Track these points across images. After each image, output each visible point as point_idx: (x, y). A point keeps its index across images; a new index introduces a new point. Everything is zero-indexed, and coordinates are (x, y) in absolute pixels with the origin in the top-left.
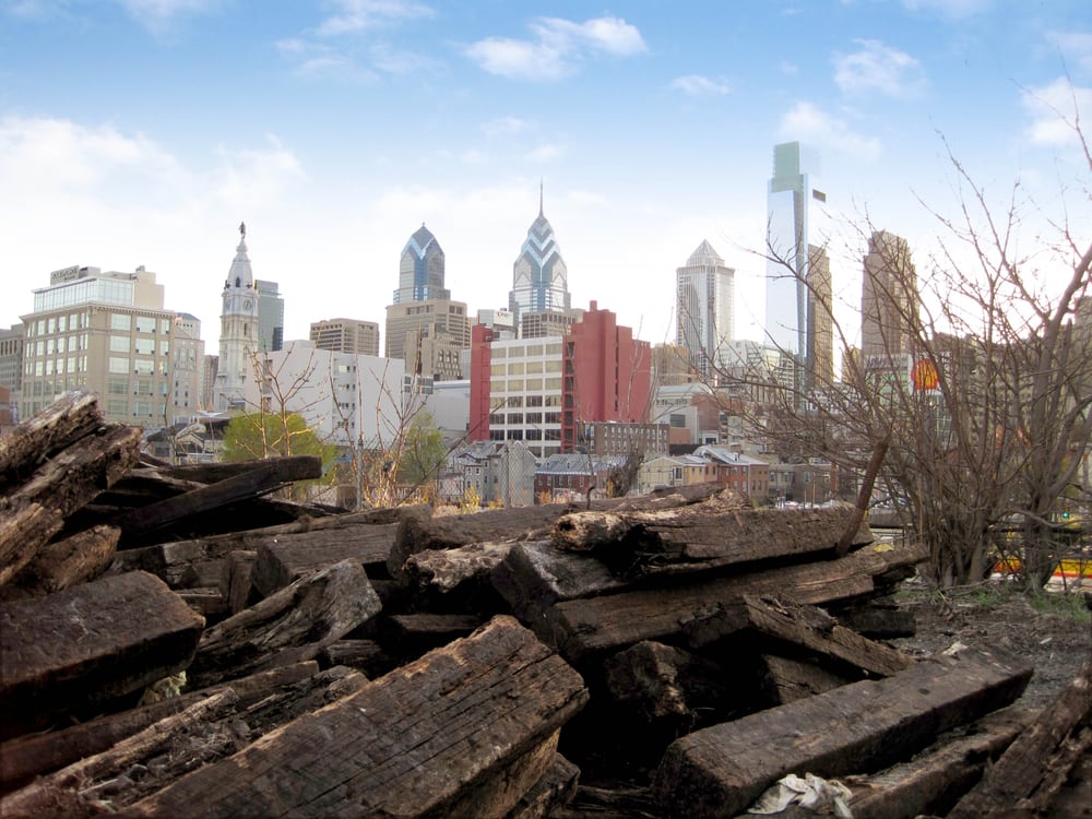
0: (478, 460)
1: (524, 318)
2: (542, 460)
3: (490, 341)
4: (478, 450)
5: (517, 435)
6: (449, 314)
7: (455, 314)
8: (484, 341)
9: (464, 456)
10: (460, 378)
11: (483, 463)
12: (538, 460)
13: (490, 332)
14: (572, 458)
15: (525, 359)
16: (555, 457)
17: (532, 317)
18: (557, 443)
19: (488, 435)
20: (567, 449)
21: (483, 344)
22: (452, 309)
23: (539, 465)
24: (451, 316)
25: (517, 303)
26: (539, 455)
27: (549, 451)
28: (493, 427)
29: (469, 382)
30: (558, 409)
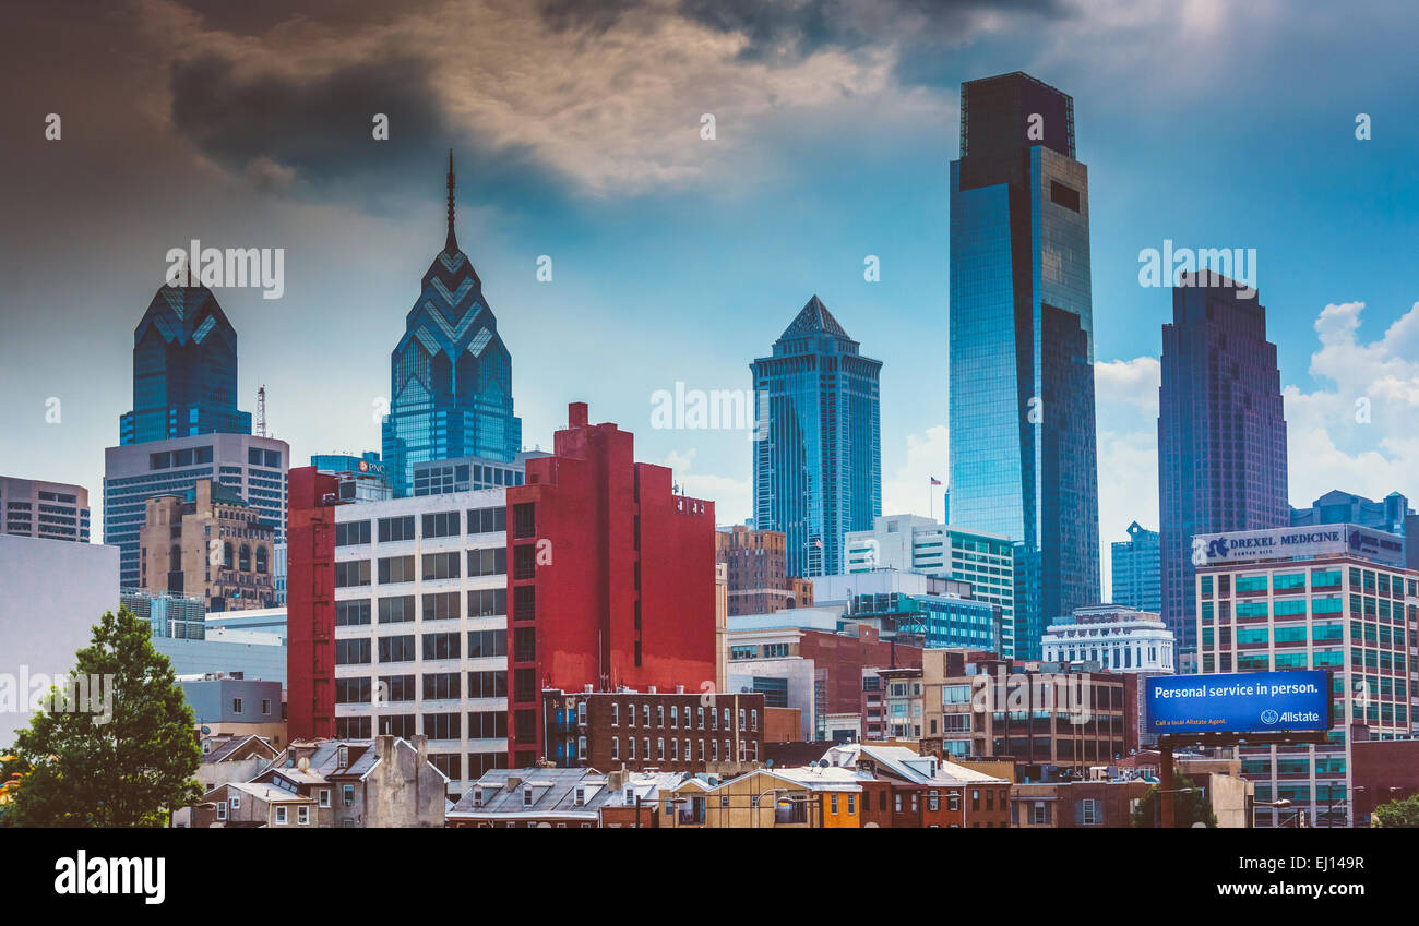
0: (304, 789)
1: (418, 474)
2: (465, 787)
3: (332, 504)
4: (302, 762)
5: (403, 726)
6: (246, 466)
7: (263, 468)
8: (318, 504)
9: (267, 778)
10: (271, 604)
11: (315, 797)
12: (453, 788)
13: (332, 483)
14: (535, 779)
15: (418, 547)
16: (494, 779)
17: (436, 472)
18: (500, 746)
19: (332, 727)
20: (525, 759)
21: (318, 513)
22: (254, 455)
23: (455, 798)
24: (252, 472)
25: (402, 443)
26: (455, 775)
27: (480, 765)
28: (342, 710)
29: (282, 611)
30: (499, 664)
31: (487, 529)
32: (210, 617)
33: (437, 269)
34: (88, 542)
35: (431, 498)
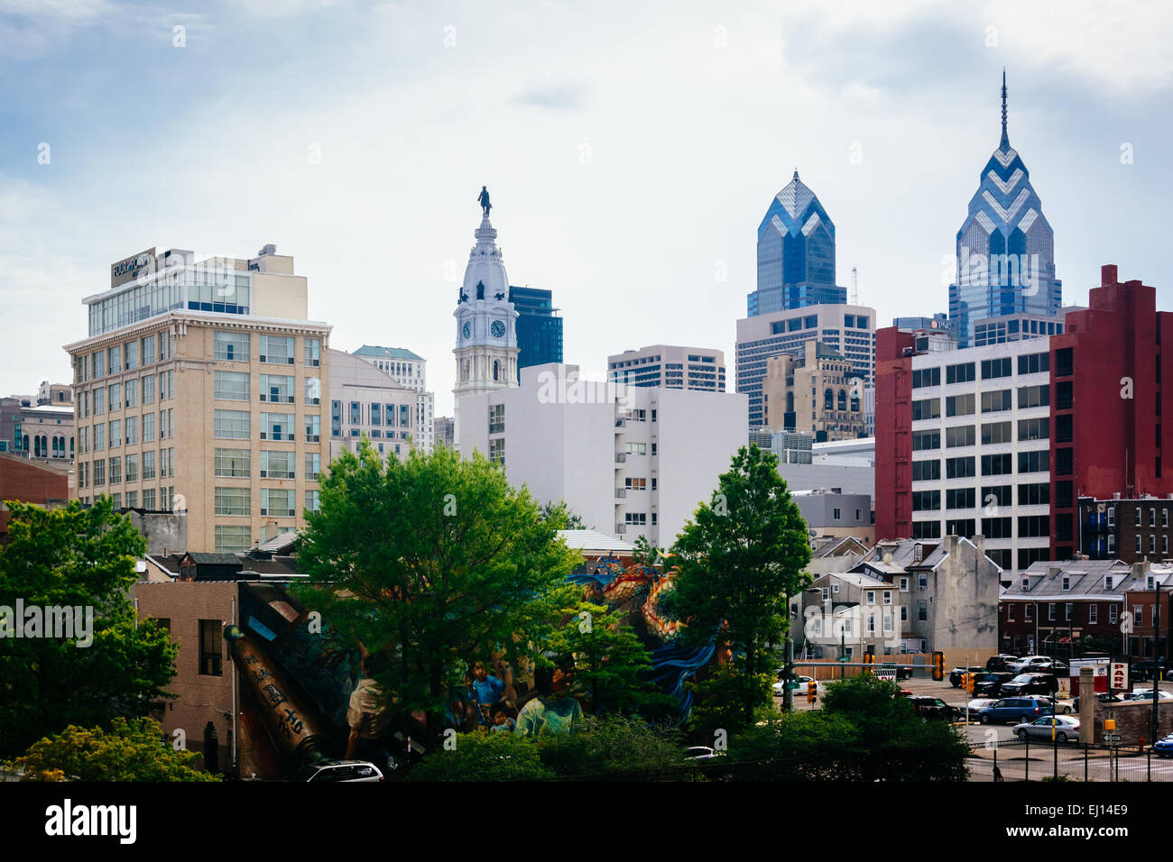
0: (888, 578)
1: (977, 329)
2: (1014, 575)
3: (910, 355)
4: (887, 557)
5: (965, 528)
6: (842, 328)
7: (855, 329)
8: (899, 355)
9: (860, 569)
10: (862, 435)
11: (897, 583)
12: (1005, 576)
13: (909, 339)
14: (1071, 569)
15: (978, 387)
16: (1037, 569)
17: (992, 326)
18: (1043, 543)
19: (910, 529)
20: (1064, 553)
21: (898, 363)
22: (849, 320)
23: (1007, 584)
24: (848, 333)
25: (964, 305)
26: (1007, 566)
27: (1027, 558)
28: (919, 516)
29: (871, 440)
30: (1043, 478)
31: (1034, 370)
32: (816, 446)
33: (993, 164)
34: (724, 391)
35: (988, 348)
